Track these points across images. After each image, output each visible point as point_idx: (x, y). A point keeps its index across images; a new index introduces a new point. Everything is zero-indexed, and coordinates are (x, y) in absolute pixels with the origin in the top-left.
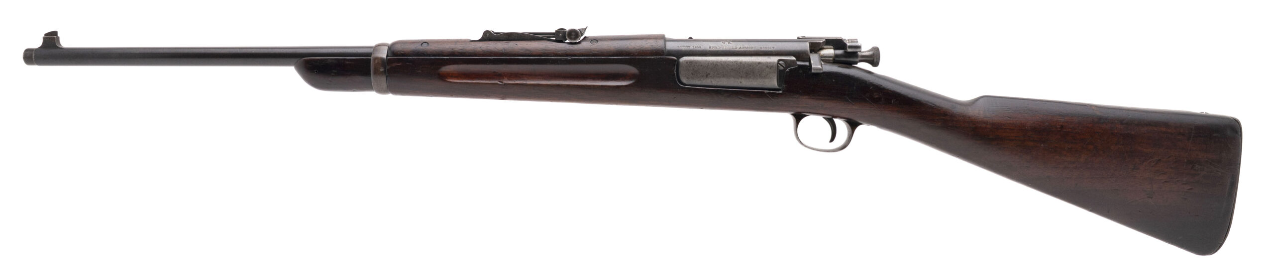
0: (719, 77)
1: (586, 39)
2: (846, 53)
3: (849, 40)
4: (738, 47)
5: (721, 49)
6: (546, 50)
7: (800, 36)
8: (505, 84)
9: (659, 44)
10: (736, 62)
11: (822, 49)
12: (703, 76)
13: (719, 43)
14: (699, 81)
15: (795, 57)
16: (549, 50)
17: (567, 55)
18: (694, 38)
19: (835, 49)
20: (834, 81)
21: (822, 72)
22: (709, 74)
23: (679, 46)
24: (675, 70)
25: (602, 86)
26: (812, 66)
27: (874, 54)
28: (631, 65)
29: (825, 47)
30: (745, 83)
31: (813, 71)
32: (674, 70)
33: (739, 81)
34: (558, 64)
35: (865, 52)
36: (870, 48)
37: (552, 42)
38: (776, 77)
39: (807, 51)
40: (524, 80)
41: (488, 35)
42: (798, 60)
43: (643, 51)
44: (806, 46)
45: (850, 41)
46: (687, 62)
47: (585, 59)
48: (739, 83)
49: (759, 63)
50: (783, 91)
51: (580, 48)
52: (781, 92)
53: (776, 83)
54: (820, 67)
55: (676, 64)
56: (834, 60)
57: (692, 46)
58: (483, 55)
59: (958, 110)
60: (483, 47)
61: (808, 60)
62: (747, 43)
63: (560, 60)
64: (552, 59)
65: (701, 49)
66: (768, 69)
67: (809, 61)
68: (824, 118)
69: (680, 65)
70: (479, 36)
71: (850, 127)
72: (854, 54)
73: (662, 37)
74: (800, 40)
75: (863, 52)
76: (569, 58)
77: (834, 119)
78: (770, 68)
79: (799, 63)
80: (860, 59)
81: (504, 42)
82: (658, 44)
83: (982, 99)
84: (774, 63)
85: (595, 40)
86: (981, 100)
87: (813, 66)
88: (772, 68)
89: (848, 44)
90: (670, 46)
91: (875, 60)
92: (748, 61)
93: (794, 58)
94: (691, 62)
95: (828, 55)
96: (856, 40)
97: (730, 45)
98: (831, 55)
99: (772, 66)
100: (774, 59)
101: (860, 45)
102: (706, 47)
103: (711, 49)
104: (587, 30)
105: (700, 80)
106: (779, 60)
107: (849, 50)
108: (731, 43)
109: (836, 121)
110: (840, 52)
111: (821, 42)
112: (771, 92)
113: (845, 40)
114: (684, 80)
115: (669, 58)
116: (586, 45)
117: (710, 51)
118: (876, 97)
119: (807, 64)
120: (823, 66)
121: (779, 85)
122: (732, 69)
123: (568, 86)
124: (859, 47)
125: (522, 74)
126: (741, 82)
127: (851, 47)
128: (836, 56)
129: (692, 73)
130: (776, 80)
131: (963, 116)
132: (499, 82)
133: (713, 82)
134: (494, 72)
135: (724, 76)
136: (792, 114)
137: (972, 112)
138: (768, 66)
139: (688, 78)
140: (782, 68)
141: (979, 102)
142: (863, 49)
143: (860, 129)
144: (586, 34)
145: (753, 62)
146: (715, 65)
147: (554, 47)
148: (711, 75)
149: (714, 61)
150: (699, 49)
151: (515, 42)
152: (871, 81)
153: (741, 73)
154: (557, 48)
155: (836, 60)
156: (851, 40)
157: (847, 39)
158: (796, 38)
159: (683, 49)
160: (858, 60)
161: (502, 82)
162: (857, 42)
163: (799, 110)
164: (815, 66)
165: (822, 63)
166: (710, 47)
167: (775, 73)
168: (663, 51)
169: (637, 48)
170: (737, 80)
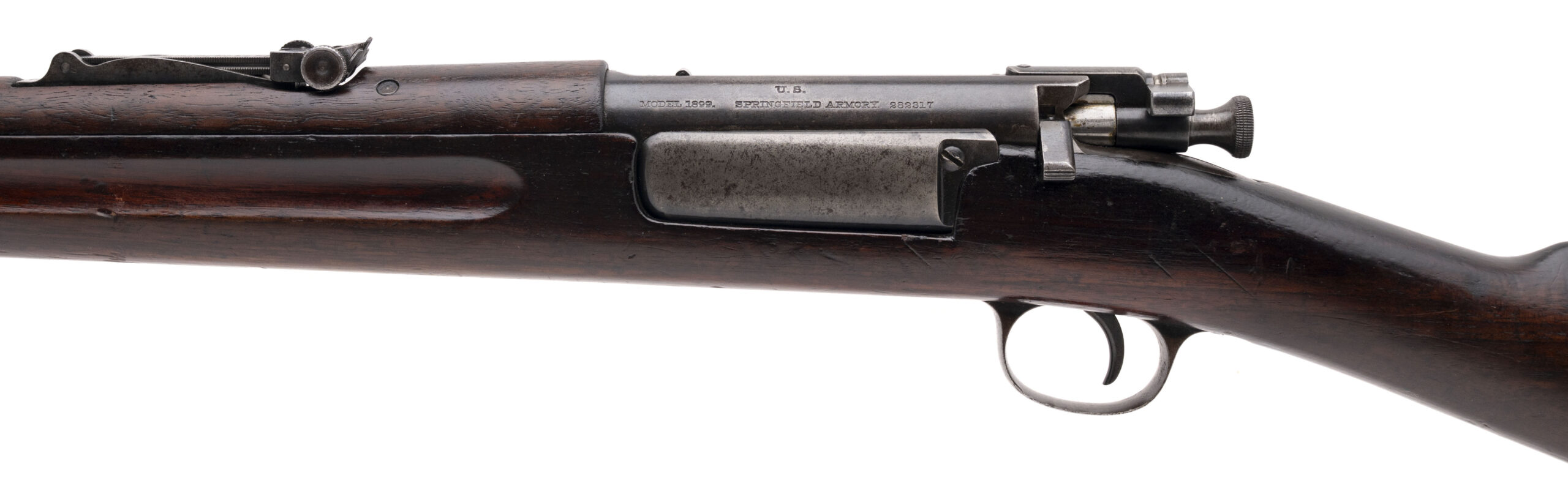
0: (762, 195)
1: (367, 76)
2: (1149, 116)
3: (1160, 77)
4: (824, 100)
5: (772, 108)
6: (240, 114)
7: (1015, 63)
8: (118, 217)
9: (585, 93)
10: (814, 147)
11: (1081, 105)
12: (715, 192)
13: (764, 87)
14: (702, 205)
15: (993, 133)
16: (251, 115)
17: (306, 130)
18: (694, 72)
19: (1118, 105)
20: (1110, 204)
21: (1073, 178)
22: (735, 186)
23: (645, 99)
24: (632, 174)
25: (412, 222)
26: (1043, 162)
27: (1234, 118)
28: (497, 159)
29: (1090, 98)
30: (843, 210)
31: (1046, 177)
32: (627, 173)
33: (824, 207)
34: (276, 155)
35: (1211, 112)
36: (1223, 100)
37: (260, 89)
38: (935, 194)
39: (1031, 114)
40: (176, 204)
41: (66, 67)
42: (1001, 141)
43: (533, 114)
44: (1029, 97)
45: (1164, 80)
46: (667, 148)
47: (357, 139)
48: (826, 211)
49: (886, 152)
50: (958, 236)
51: (346, 107)
52: (950, 239)
53: (937, 213)
54: (1067, 163)
55: (639, 153)
56: (1115, 137)
57: (686, 99)
58: (49, 130)
59: (1489, 286)
60: (49, 104)
61: (1035, 141)
62: (850, 88)
63: (283, 143)
64: (259, 140)
65: (711, 108)
66: (911, 171)
67: (1038, 146)
68: (1090, 313)
69: (648, 159)
70: (37, 70)
71: (1163, 341)
72: (1179, 123)
73: (599, 73)
74: (1016, 76)
75: (1204, 113)
76: (311, 137)
77: (1118, 317)
78: (918, 169)
79: (1005, 151)
80: (1194, 134)
81: (113, 89)
82: (582, 93)
83: (1561, 253)
84: (929, 150)
85: (392, 79)
86: (1555, 258)
87: (1046, 162)
88: (923, 168)
89: (1156, 92)
90: (618, 98)
91: (1239, 139)
92: (853, 144)
93: (990, 137)
94: (680, 150)
95: (1096, 125)
96: (1185, 75)
97: (800, 97)
98: (1108, 124)
99: (923, 163)
100: (931, 140)
101: (1189, 94)
102: (726, 100)
103: (743, 108)
104: (370, 47)
105: (708, 204)
106: (946, 143)
107: (1158, 111)
108: (803, 88)
109: (1126, 322)
110: (1135, 114)
111: (1076, 85)
112: (922, 237)
113: (1149, 76)
114: (660, 204)
115: (613, 137)
116: (363, 97)
117: (738, 114)
118: (1239, 251)
119: (1030, 152)
120: (1077, 158)
121: (945, 219)
122: (803, 171)
123: (309, 222)
124: (1188, 102)
125: (169, 188)
126: (830, 211)
127: (1163, 101)
128: (1122, 126)
129: (683, 184)
130: (936, 202)
131: (1500, 308)
132: (101, 210)
133: (747, 210)
134: (86, 181)
135: (778, 192)
136: (992, 304)
137: (1522, 291)
138: (911, 159)
139: (670, 198)
140: (952, 166)
141: (1543, 266)
142: (1199, 106)
143: (1190, 346)
144: (371, 61)
145: (866, 148)
146: (752, 157)
147: (264, 104)
148: (738, 189)
149: (750, 145)
150: (705, 107)
151: (150, 87)
152: (1225, 205)
153: (831, 183)
154: (275, 108)
155: (1124, 139)
156: (1168, 76)
157: (1155, 73)
158: (1002, 72)
159: (655, 107)
160: (1187, 138)
161: (109, 212)
162: (1186, 84)
163: (1009, 292)
164: (1051, 163)
165: (1077, 149)
166: (739, 103)
167: (932, 181)
168: (596, 115)
169: (518, 106)
170: (819, 204)
